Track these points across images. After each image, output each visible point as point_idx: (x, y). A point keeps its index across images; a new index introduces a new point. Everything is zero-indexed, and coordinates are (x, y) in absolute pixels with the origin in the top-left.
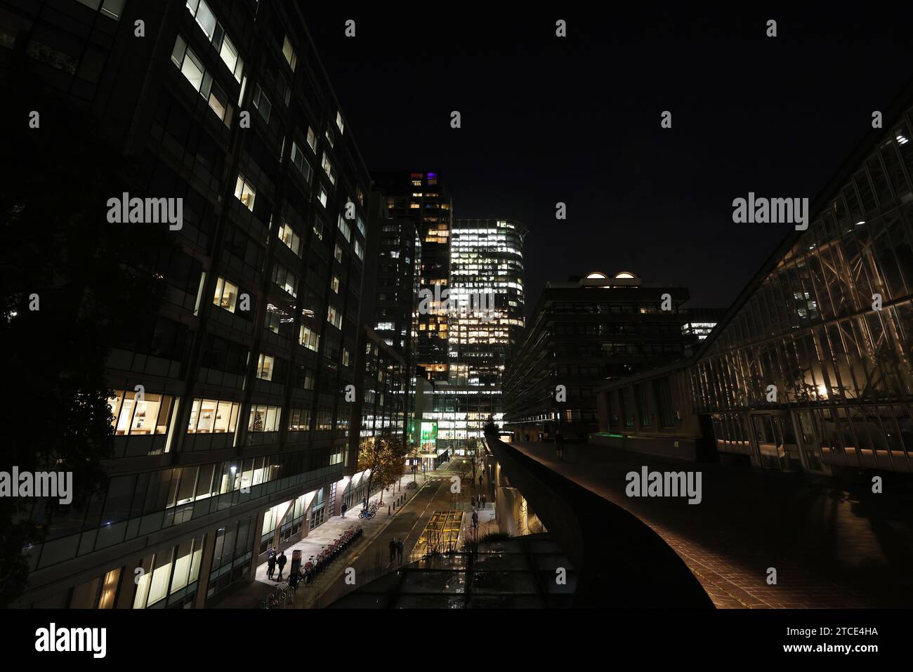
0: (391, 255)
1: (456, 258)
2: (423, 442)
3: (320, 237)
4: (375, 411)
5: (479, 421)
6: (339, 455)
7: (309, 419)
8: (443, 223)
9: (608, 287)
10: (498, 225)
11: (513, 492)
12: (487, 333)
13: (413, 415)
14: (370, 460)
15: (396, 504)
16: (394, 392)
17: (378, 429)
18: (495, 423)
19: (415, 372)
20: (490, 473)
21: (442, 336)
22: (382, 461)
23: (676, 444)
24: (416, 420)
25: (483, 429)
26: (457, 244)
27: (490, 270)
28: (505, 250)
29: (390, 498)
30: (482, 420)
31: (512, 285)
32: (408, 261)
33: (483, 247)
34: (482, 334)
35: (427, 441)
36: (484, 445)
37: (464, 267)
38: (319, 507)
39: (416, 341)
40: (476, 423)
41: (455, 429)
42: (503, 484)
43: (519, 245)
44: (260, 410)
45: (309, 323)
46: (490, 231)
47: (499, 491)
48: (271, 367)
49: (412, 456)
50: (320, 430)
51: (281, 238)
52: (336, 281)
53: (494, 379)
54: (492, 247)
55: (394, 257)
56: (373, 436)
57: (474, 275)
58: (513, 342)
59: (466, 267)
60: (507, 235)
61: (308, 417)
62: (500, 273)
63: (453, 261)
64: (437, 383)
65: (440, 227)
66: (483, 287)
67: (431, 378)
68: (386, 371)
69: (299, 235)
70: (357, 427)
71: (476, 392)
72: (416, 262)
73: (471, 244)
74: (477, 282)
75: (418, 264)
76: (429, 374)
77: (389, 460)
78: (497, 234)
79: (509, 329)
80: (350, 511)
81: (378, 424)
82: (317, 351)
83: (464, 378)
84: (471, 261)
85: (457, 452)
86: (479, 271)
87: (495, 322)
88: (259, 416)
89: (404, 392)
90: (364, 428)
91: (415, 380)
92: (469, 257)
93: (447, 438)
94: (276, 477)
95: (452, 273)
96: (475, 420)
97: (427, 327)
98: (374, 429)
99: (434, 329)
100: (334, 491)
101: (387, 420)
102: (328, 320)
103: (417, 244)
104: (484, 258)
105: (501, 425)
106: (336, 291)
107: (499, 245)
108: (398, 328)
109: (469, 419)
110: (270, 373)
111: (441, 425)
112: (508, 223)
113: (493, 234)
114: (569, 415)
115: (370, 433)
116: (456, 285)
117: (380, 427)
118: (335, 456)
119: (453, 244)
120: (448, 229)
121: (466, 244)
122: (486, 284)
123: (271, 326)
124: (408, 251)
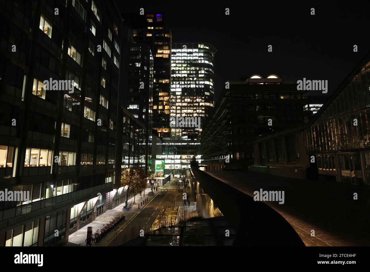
0: (136, 65)
1: (174, 67)
2: (156, 171)
3: (93, 54)
4: (129, 154)
5: (188, 159)
6: (110, 178)
7: (92, 159)
8: (166, 45)
9: (263, 84)
10: (199, 47)
11: (206, 196)
12: (193, 110)
13: (151, 156)
14: (127, 181)
15: (143, 203)
16: (140, 144)
17: (132, 164)
18: (197, 160)
19: (152, 133)
20: (194, 187)
21: (166, 112)
22: (134, 181)
23: (296, 171)
24: (153, 159)
25: (190, 164)
26: (174, 58)
27: (194, 74)
28: (203, 62)
29: (139, 200)
30: (189, 159)
31: (207, 83)
32: (146, 68)
33: (190, 60)
34: (189, 111)
35: (159, 170)
36: (190, 172)
37: (179, 72)
38: (101, 205)
39: (152, 115)
40: (186, 160)
41: (174, 164)
42: (201, 192)
43: (212, 59)
44: (64, 154)
45: (89, 105)
46: (194, 50)
47: (198, 196)
48: (69, 130)
49: (151, 178)
50: (99, 165)
51: (70, 55)
52: (104, 80)
53: (196, 136)
54: (195, 60)
55: (137, 66)
56: (129, 167)
57: (185, 77)
58: (207, 115)
59: (180, 72)
60: (204, 53)
61: (91, 158)
62: (200, 76)
63: (172, 68)
64: (164, 139)
65: (165, 48)
66: (190, 84)
67: (160, 136)
68: (135, 132)
69: (80, 53)
70: (119, 163)
71: (186, 144)
72: (150, 69)
73: (183, 58)
74: (186, 81)
75: (152, 71)
76: (159, 134)
77: (138, 180)
78: (199, 52)
79: (205, 108)
80: (117, 207)
81: (131, 161)
82: (95, 121)
83: (179, 136)
84: (183, 68)
85: (175, 176)
86: (188, 74)
87: (197, 104)
88: (64, 157)
89: (145, 144)
90: (124, 163)
91: (151, 137)
92: (182, 66)
93: (170, 168)
94: (76, 190)
95: (172, 76)
96: (185, 159)
97: (158, 107)
98: (129, 164)
99: (162, 108)
100: (108, 197)
101: (136, 159)
102: (100, 103)
103: (151, 58)
104: (190, 67)
105: (200, 161)
106: (104, 87)
107: (199, 59)
108: (141, 108)
109: (182, 158)
110: (69, 133)
111: (167, 161)
112: (205, 45)
113: (196, 52)
114: (238, 155)
115: (127, 166)
116: (174, 83)
117: (132, 163)
118: (108, 178)
119: (172, 58)
120: (169, 49)
121: (180, 58)
122: (192, 82)
123: (67, 107)
124: (146, 63)
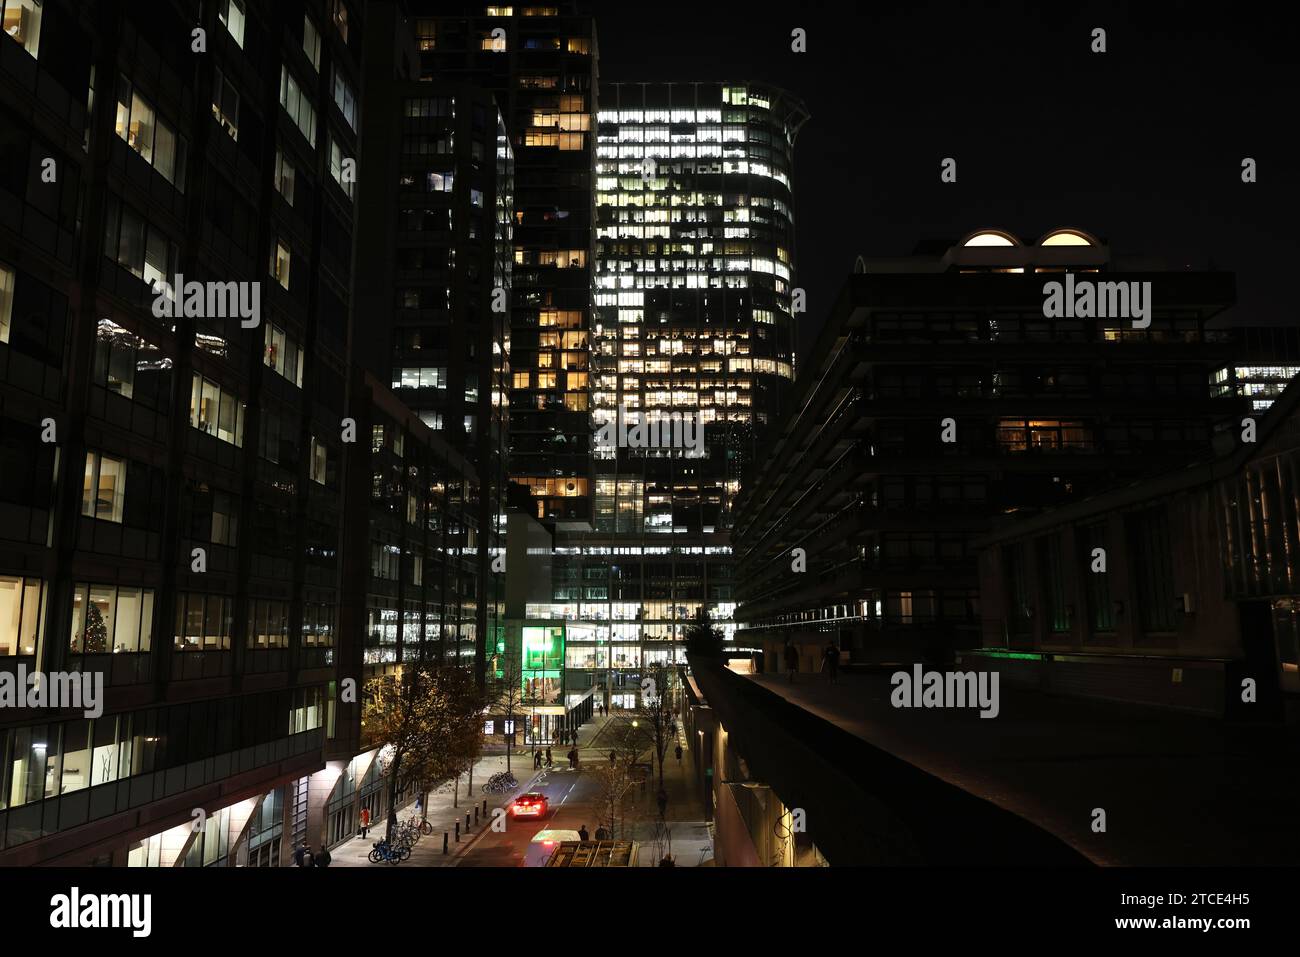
0: (430, 184)
1: (610, 193)
2: (527, 676)
3: (233, 132)
4: (401, 597)
5: (672, 622)
6: (311, 710)
7: (230, 620)
8: (572, 92)
9: (1021, 271)
10: (725, 98)
11: (758, 795)
12: (696, 395)
13: (501, 609)
14: (392, 723)
15: (463, 826)
16: (451, 552)
17: (411, 646)
18: (715, 627)
19: (505, 498)
20: (703, 751)
21: (574, 404)
22: (424, 724)
23: (1177, 675)
24: (511, 622)
25: (682, 643)
26: (611, 152)
27: (702, 225)
28: (743, 168)
29: (448, 813)
30: (680, 621)
31: (762, 266)
32: (477, 199)
33: (683, 160)
34: (680, 398)
35: (539, 675)
36: (686, 682)
37: (631, 217)
38: (267, 836)
39: (505, 418)
40: (665, 627)
41: (610, 644)
42: (733, 776)
43: (784, 156)
44: (99, 598)
45: (215, 371)
46: (703, 116)
47: (723, 794)
48: (120, 487)
49: (502, 711)
50: (260, 648)
51: (124, 136)
52: (282, 254)
53: (711, 515)
54: (708, 160)
55: (439, 188)
56: (399, 661)
57: (658, 239)
58: (763, 418)
59: (637, 217)
60: (749, 127)
61: (225, 615)
62: (729, 233)
63: (601, 200)
64: (563, 526)
65: (565, 105)
66: (683, 273)
67: (546, 513)
68: (426, 496)
69: (172, 127)
70: (354, 640)
71: (664, 550)
72: (500, 202)
73: (650, 151)
74: (667, 258)
75: (505, 209)
76: (541, 504)
77: (443, 720)
78: (723, 126)
79: (753, 384)
80: (345, 846)
81: (411, 632)
82: (239, 444)
83: (632, 512)
84: (651, 199)
85: (616, 699)
86: (674, 227)
87: (716, 367)
88: (97, 613)
89: (475, 551)
90: (375, 643)
91: (503, 519)
92: (646, 190)
93: (589, 665)
94: (150, 765)
95: (600, 233)
96: (662, 621)
97: (534, 380)
98: (399, 645)
99: (553, 385)
100: (302, 798)
101: (433, 622)
102: (266, 361)
103: (501, 152)
104: (685, 192)
105: (729, 631)
106: (285, 283)
107: (727, 154)
108: (456, 386)
109: (647, 617)
110: (119, 502)
111: (575, 632)
112: (751, 93)
113: (710, 124)
114: (906, 604)
115: (390, 656)
116: (611, 265)
117: (415, 638)
118: (300, 712)
119: (601, 151)
120: (588, 110)
121: (637, 152)
122: (691, 265)
123: (111, 379)
124: (477, 172)
